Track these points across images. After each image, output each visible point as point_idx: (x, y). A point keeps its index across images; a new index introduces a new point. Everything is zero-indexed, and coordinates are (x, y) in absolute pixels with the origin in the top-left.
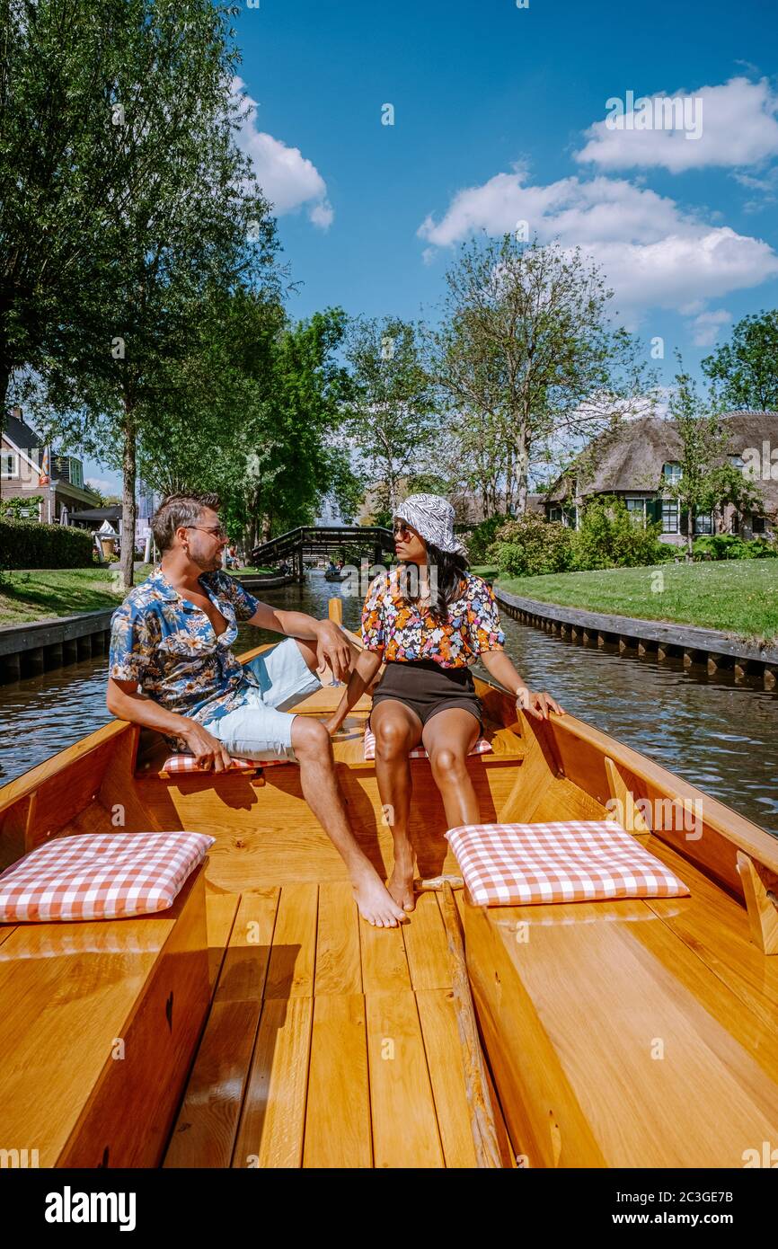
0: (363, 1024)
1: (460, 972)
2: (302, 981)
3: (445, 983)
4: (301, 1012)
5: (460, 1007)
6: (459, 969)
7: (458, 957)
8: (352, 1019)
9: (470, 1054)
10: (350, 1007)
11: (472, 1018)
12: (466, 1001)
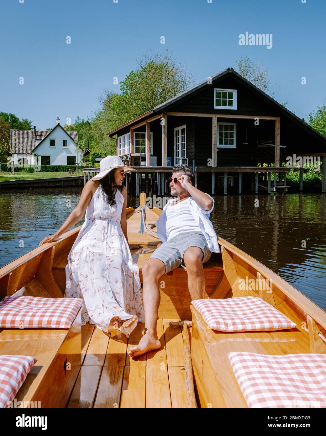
0: (145, 378)
1: (188, 361)
2: (121, 359)
3: (182, 364)
4: (119, 372)
5: (187, 376)
6: (188, 360)
7: (188, 355)
8: (140, 376)
9: (190, 395)
10: (139, 371)
11: (192, 381)
12: (190, 374)
